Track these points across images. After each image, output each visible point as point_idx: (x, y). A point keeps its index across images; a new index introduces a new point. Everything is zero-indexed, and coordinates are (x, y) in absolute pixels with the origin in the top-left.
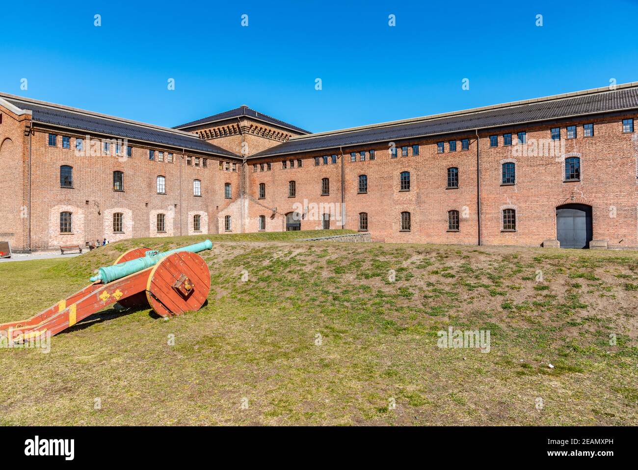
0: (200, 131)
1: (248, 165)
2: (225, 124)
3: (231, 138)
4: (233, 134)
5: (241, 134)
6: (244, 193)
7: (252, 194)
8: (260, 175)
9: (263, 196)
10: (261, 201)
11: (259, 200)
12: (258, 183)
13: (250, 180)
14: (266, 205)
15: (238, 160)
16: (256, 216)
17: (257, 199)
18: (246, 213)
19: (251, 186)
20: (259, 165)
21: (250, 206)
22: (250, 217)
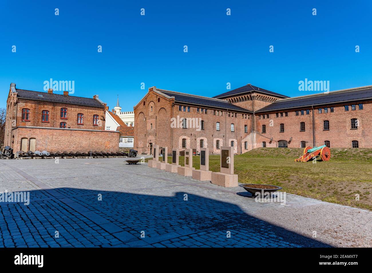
0: (228, 99)
1: (256, 116)
2: (243, 95)
3: (246, 102)
4: (247, 100)
5: (252, 100)
6: (254, 130)
7: (258, 131)
8: (262, 121)
9: (264, 131)
10: (263, 134)
11: (262, 134)
12: (261, 125)
13: (257, 123)
14: (266, 136)
15: (250, 113)
16: (261, 142)
17: (261, 133)
18: (255, 140)
19: (257, 126)
20: (262, 116)
21: (257, 137)
22: (257, 142)
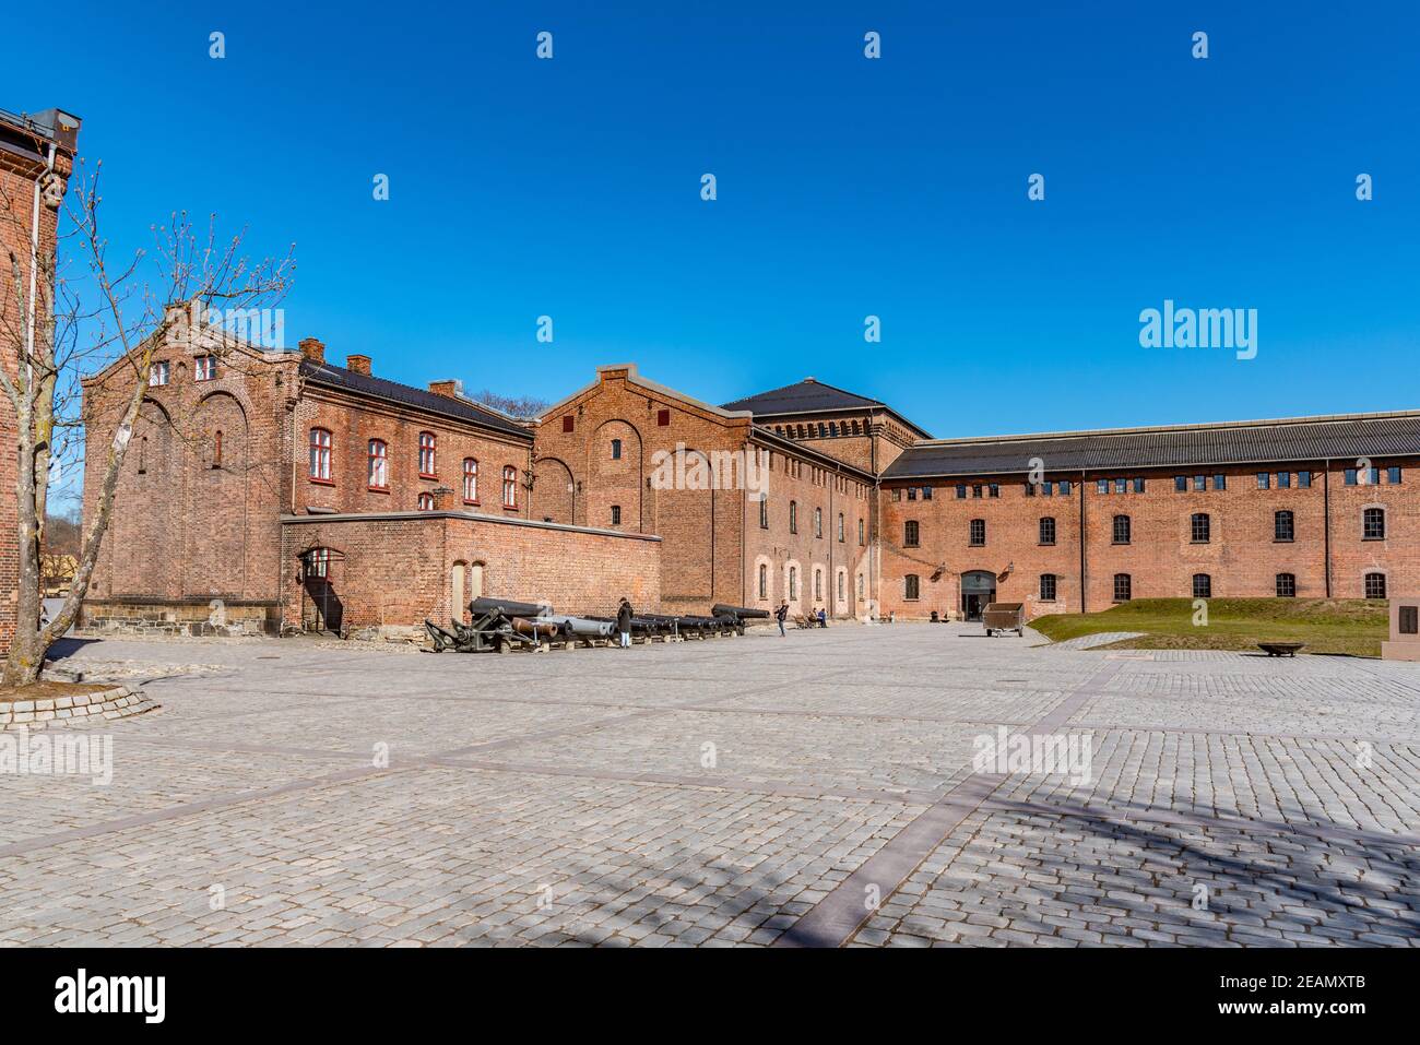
0: (775, 425)
1: (882, 490)
2: (835, 418)
3: (847, 441)
4: (850, 435)
5: (870, 436)
6: (876, 535)
7: (889, 539)
8: (904, 508)
9: (913, 541)
10: (909, 551)
11: (904, 550)
12: (902, 521)
13: (884, 515)
14: (921, 558)
15: (867, 479)
16: (899, 576)
17: (901, 546)
18: (879, 571)
19: (887, 524)
20: (905, 491)
21: (885, 559)
22: (885, 576)
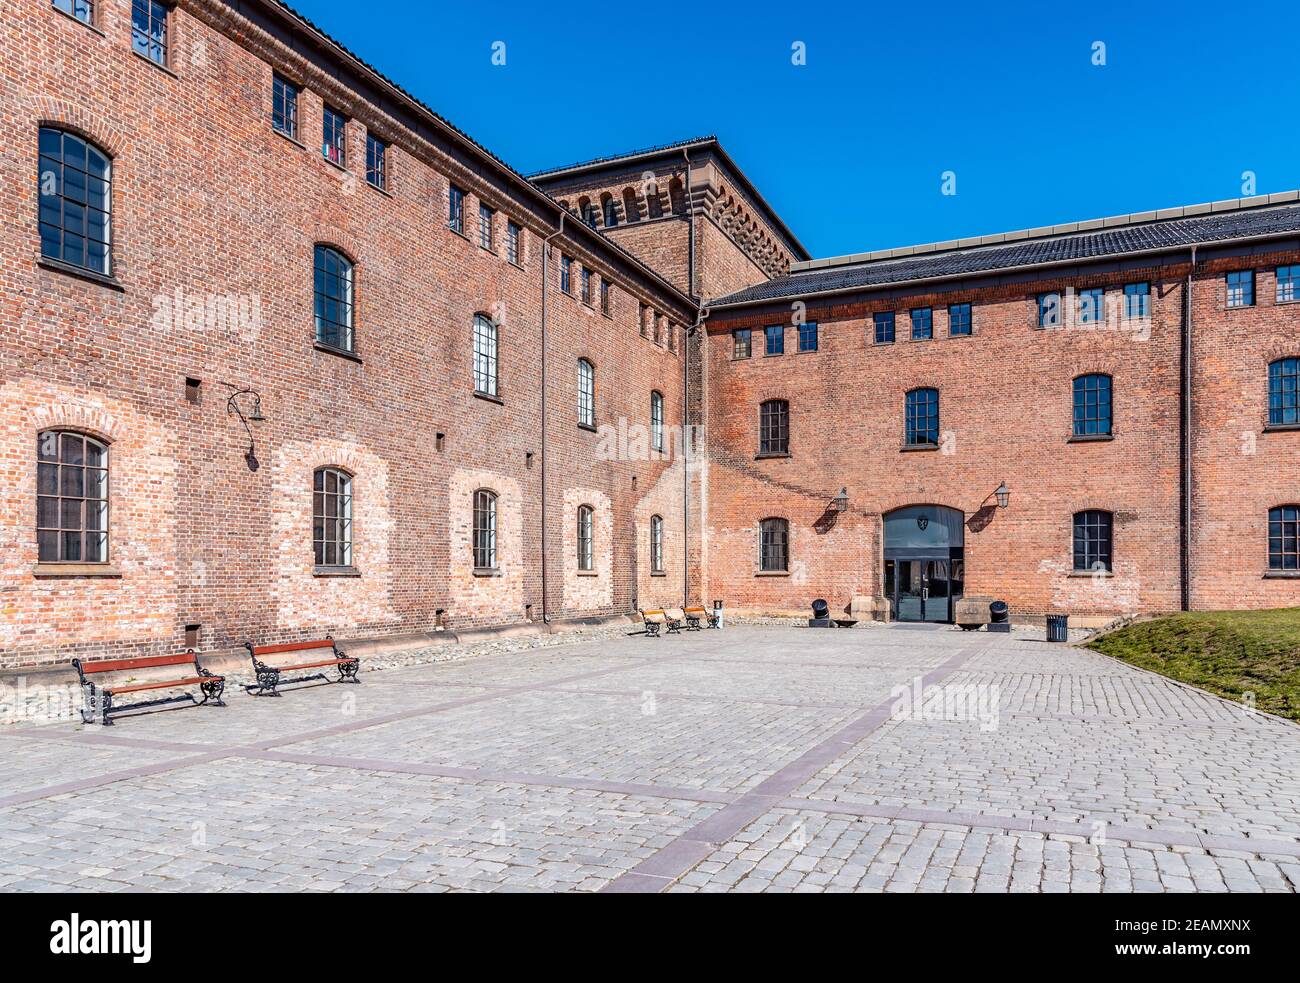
1: (710, 333)
2: (613, 183)
4: (647, 219)
5: (685, 217)
7: (726, 439)
8: (761, 369)
9: (776, 442)
10: (769, 467)
11: (758, 464)
12: (754, 400)
13: (717, 389)
14: (794, 480)
15: (682, 307)
16: (748, 522)
17: (752, 456)
18: (703, 510)
19: (722, 411)
20: (761, 333)
21: (716, 485)
22: (718, 525)
